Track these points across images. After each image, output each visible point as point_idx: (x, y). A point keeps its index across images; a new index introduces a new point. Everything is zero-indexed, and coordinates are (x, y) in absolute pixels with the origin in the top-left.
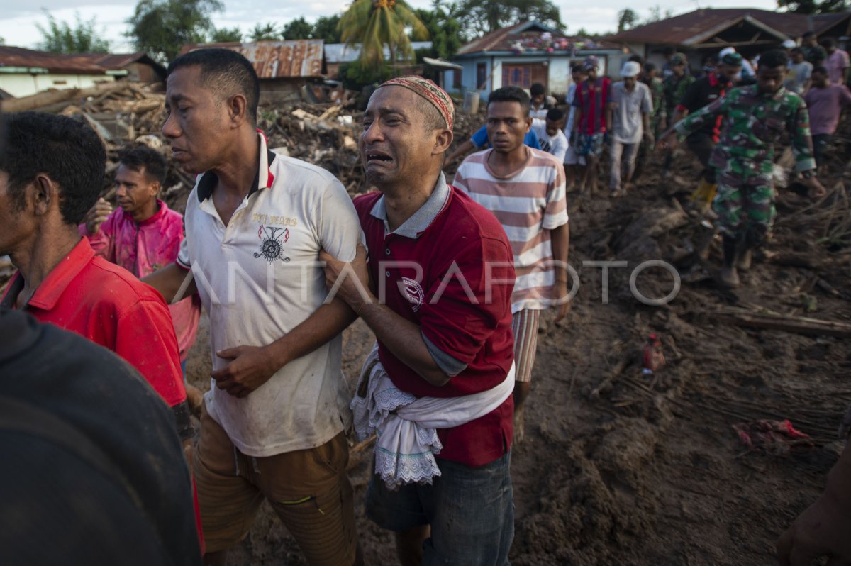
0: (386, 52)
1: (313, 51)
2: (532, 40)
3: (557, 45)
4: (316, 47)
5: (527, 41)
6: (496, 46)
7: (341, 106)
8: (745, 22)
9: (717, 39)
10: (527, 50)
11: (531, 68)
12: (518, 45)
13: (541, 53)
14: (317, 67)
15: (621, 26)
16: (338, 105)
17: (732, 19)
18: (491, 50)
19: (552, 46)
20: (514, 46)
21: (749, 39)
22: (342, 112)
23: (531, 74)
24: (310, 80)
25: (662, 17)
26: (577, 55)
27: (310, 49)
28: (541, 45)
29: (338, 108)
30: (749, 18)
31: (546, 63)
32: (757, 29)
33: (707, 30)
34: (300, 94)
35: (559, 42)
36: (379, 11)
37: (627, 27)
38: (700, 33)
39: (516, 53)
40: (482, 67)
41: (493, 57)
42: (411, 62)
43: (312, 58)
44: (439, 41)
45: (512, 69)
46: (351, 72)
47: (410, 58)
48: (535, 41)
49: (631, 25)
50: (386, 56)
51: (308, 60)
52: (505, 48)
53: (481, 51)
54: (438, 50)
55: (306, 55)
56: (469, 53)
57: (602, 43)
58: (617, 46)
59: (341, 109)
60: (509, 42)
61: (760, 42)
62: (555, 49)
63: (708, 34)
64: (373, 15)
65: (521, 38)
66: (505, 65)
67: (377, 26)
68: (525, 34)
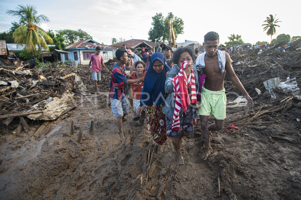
0: (37, 47)
2: (91, 45)
6: (80, 46)
7: (23, 66)
9: (138, 47)
10: (90, 48)
14: (5, 51)
15: (113, 43)
17: (141, 42)
20: (86, 47)
22: (24, 69)
24: (1, 57)
26: (105, 50)
28: (94, 47)
30: (144, 42)
32: (146, 45)
36: (31, 31)
37: (115, 43)
41: (79, 50)
42: (48, 51)
45: (86, 54)
46: (21, 54)
47: (47, 50)
50: (36, 48)
52: (83, 47)
53: (75, 48)
54: (58, 47)
57: (111, 47)
58: (115, 48)
63: (136, 46)
64: (29, 33)
66: (83, 52)
67: (31, 36)
68: (88, 43)
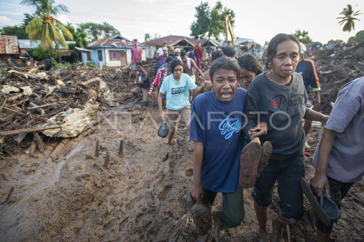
0: (53, 44)
1: (11, 41)
2: (119, 42)
3: (128, 44)
4: (13, 40)
5: (117, 42)
6: (105, 44)
7: (38, 68)
8: (184, 40)
9: (178, 45)
10: (118, 46)
11: (120, 53)
12: (114, 44)
13: (123, 47)
14: (16, 49)
15: (146, 39)
16: (36, 68)
18: (104, 45)
19: (127, 45)
20: (112, 44)
21: (186, 46)
22: (39, 71)
23: (120, 55)
24: (12, 56)
25: (158, 37)
27: (9, 40)
28: (123, 44)
29: (36, 69)
30: (185, 39)
31: (125, 51)
32: (187, 43)
33: (174, 42)
34: (7, 63)
35: (129, 43)
36: (47, 25)
37: (148, 40)
38: (173, 43)
39: (114, 47)
40: (100, 52)
41: (104, 48)
42: (67, 49)
43: (11, 45)
44: (79, 40)
45: (113, 53)
46: (34, 53)
48: (120, 42)
49: (149, 39)
51: (9, 46)
52: (109, 45)
53: (100, 45)
54: (79, 44)
55: (7, 43)
56: (94, 46)
57: (144, 44)
58: (149, 46)
59: (38, 69)
60: (110, 42)
61: (188, 47)
62: (128, 46)
64: (44, 27)
65: (114, 41)
66: (109, 51)
67: (47, 32)
68: (115, 40)
